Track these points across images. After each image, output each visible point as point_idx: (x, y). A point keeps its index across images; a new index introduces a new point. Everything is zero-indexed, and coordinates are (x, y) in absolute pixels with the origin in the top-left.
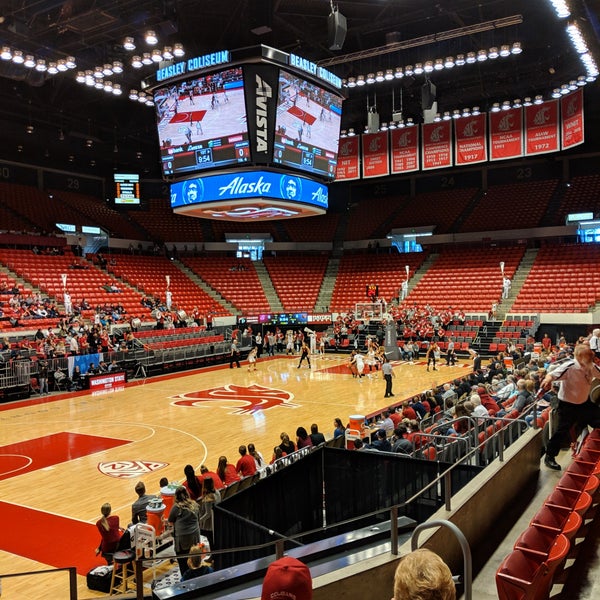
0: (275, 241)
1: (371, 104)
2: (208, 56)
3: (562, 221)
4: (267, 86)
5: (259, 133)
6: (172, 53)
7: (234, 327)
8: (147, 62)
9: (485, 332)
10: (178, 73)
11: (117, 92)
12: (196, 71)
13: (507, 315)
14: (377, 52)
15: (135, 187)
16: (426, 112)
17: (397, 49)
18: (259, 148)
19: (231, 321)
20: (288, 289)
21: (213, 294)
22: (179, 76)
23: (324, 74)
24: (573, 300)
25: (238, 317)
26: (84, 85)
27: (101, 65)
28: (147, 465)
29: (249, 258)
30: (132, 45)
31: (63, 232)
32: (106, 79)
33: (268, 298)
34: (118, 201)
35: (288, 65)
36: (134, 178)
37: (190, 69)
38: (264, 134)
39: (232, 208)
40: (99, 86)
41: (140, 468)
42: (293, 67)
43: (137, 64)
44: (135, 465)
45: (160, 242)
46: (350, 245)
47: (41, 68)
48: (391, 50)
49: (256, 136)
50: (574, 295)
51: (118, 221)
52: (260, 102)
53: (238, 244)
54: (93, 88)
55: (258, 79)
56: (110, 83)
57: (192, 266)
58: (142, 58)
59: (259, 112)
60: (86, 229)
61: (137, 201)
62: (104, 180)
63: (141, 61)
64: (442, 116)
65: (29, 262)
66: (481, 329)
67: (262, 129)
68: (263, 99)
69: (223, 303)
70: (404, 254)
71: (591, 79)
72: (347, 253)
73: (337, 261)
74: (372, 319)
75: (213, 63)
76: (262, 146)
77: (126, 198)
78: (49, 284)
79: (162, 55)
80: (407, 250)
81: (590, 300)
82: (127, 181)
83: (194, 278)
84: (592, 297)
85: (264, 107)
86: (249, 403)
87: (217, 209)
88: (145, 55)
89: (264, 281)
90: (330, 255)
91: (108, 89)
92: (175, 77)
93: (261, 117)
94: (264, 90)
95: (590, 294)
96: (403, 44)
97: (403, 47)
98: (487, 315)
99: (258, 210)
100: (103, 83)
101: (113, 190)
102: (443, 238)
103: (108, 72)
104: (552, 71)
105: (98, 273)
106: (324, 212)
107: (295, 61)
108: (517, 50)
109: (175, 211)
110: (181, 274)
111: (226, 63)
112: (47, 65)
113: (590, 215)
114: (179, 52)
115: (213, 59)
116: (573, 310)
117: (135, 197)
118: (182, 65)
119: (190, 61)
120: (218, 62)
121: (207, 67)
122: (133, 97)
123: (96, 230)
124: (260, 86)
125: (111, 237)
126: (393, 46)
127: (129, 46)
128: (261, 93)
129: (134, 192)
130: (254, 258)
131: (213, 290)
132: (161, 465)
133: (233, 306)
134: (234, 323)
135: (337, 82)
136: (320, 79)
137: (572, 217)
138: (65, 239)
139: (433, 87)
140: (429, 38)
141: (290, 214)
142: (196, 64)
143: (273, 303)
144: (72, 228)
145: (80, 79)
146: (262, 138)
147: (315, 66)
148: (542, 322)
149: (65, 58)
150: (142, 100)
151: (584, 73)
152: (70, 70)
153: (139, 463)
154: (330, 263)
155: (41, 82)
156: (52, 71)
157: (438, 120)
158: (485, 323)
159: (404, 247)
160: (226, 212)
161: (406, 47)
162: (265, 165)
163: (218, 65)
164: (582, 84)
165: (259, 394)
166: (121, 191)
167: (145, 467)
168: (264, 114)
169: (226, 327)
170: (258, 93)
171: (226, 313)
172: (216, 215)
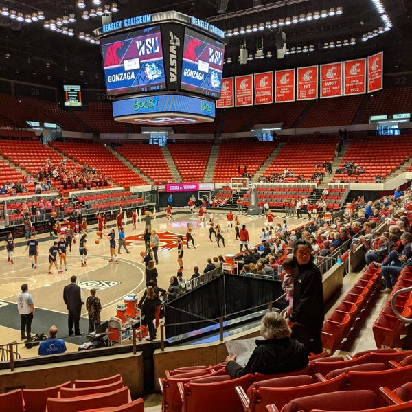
0: (175, 133)
1: (243, 44)
2: (137, 17)
3: (366, 121)
4: (176, 38)
5: (172, 70)
6: (109, 10)
7: (150, 192)
8: (93, 15)
9: (315, 195)
10: (117, 28)
11: (71, 34)
12: (129, 27)
13: (329, 184)
14: (247, 12)
15: (78, 94)
16: (279, 51)
17: (260, 10)
18: (172, 80)
19: (148, 188)
20: (185, 166)
21: (134, 170)
22: (118, 30)
23: (213, 29)
24: (372, 175)
25: (152, 186)
26: (49, 30)
27: (62, 17)
28: (108, 283)
29: (157, 145)
30: (83, 5)
31: (31, 127)
32: (64, 25)
33: (172, 172)
34: (67, 104)
35: (190, 24)
36: (78, 88)
37: (126, 25)
38: (175, 70)
39: (153, 118)
40: (58, 30)
41: (103, 285)
42: (194, 25)
43: (85, 17)
44: (100, 283)
45: (97, 134)
46: (226, 136)
47: (20, 19)
48: (257, 11)
49: (169, 72)
50: (373, 171)
51: (68, 119)
52: (172, 49)
53: (150, 135)
54: (55, 32)
55: (171, 34)
56: (66, 28)
57: (119, 150)
58: (89, 13)
59: (171, 56)
60: (47, 125)
61: (79, 104)
62: (56, 89)
63: (88, 15)
64: (290, 51)
65: (11, 149)
66: (312, 194)
67: (174, 67)
68: (174, 47)
69: (141, 176)
70: (262, 142)
71: (387, 29)
72: (224, 141)
73: (217, 147)
74: (242, 188)
75: (141, 22)
76: (174, 78)
77: (72, 102)
78: (26, 164)
79: (103, 11)
80: (264, 139)
81: (383, 174)
82: (72, 90)
83: (121, 158)
84: (384, 172)
85: (175, 52)
86: (166, 244)
87: (143, 119)
88: (92, 11)
89: (169, 161)
90: (213, 142)
91: (64, 32)
92: (115, 30)
93: (173, 59)
94: (175, 41)
95: (383, 171)
96: (264, 7)
97: (265, 9)
98: (316, 184)
99: (170, 119)
100: (61, 28)
101: (63, 96)
102: (288, 132)
103: (66, 22)
104: (362, 23)
105: (58, 156)
106: (213, 120)
107: (195, 21)
108: (339, 12)
109: (115, 119)
110: (113, 156)
111: (149, 23)
112: (24, 17)
113: (385, 117)
114: (114, 10)
115: (141, 20)
116: (371, 181)
117: (79, 102)
118: (120, 22)
119: (126, 20)
120: (144, 22)
121: (137, 25)
122: (82, 37)
123: (53, 125)
124: (172, 38)
125: (64, 130)
126: (258, 8)
127: (81, 5)
128: (173, 43)
129: (78, 98)
130: (161, 145)
131: (134, 166)
132: (116, 283)
133: (149, 178)
134: (150, 190)
135: (221, 34)
136: (211, 33)
137: (374, 118)
138: (34, 133)
139: (284, 34)
140: (282, 3)
141: (190, 121)
142: (129, 22)
143: (175, 176)
144: (37, 124)
145: (47, 26)
146: (174, 73)
147: (208, 24)
148: (351, 189)
149: (36, 12)
150: (87, 39)
151: (383, 25)
152: (40, 20)
153: (101, 282)
154: (213, 148)
155: (19, 28)
156: (28, 21)
157: (287, 53)
158: (315, 190)
159: (262, 138)
160: (149, 120)
161: (267, 8)
162: (176, 90)
163: (144, 24)
164: (381, 32)
165: (171, 237)
166: (69, 98)
167: (106, 285)
168: (175, 57)
169: (145, 193)
170: (171, 43)
171: (144, 183)
172: (142, 122)
